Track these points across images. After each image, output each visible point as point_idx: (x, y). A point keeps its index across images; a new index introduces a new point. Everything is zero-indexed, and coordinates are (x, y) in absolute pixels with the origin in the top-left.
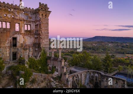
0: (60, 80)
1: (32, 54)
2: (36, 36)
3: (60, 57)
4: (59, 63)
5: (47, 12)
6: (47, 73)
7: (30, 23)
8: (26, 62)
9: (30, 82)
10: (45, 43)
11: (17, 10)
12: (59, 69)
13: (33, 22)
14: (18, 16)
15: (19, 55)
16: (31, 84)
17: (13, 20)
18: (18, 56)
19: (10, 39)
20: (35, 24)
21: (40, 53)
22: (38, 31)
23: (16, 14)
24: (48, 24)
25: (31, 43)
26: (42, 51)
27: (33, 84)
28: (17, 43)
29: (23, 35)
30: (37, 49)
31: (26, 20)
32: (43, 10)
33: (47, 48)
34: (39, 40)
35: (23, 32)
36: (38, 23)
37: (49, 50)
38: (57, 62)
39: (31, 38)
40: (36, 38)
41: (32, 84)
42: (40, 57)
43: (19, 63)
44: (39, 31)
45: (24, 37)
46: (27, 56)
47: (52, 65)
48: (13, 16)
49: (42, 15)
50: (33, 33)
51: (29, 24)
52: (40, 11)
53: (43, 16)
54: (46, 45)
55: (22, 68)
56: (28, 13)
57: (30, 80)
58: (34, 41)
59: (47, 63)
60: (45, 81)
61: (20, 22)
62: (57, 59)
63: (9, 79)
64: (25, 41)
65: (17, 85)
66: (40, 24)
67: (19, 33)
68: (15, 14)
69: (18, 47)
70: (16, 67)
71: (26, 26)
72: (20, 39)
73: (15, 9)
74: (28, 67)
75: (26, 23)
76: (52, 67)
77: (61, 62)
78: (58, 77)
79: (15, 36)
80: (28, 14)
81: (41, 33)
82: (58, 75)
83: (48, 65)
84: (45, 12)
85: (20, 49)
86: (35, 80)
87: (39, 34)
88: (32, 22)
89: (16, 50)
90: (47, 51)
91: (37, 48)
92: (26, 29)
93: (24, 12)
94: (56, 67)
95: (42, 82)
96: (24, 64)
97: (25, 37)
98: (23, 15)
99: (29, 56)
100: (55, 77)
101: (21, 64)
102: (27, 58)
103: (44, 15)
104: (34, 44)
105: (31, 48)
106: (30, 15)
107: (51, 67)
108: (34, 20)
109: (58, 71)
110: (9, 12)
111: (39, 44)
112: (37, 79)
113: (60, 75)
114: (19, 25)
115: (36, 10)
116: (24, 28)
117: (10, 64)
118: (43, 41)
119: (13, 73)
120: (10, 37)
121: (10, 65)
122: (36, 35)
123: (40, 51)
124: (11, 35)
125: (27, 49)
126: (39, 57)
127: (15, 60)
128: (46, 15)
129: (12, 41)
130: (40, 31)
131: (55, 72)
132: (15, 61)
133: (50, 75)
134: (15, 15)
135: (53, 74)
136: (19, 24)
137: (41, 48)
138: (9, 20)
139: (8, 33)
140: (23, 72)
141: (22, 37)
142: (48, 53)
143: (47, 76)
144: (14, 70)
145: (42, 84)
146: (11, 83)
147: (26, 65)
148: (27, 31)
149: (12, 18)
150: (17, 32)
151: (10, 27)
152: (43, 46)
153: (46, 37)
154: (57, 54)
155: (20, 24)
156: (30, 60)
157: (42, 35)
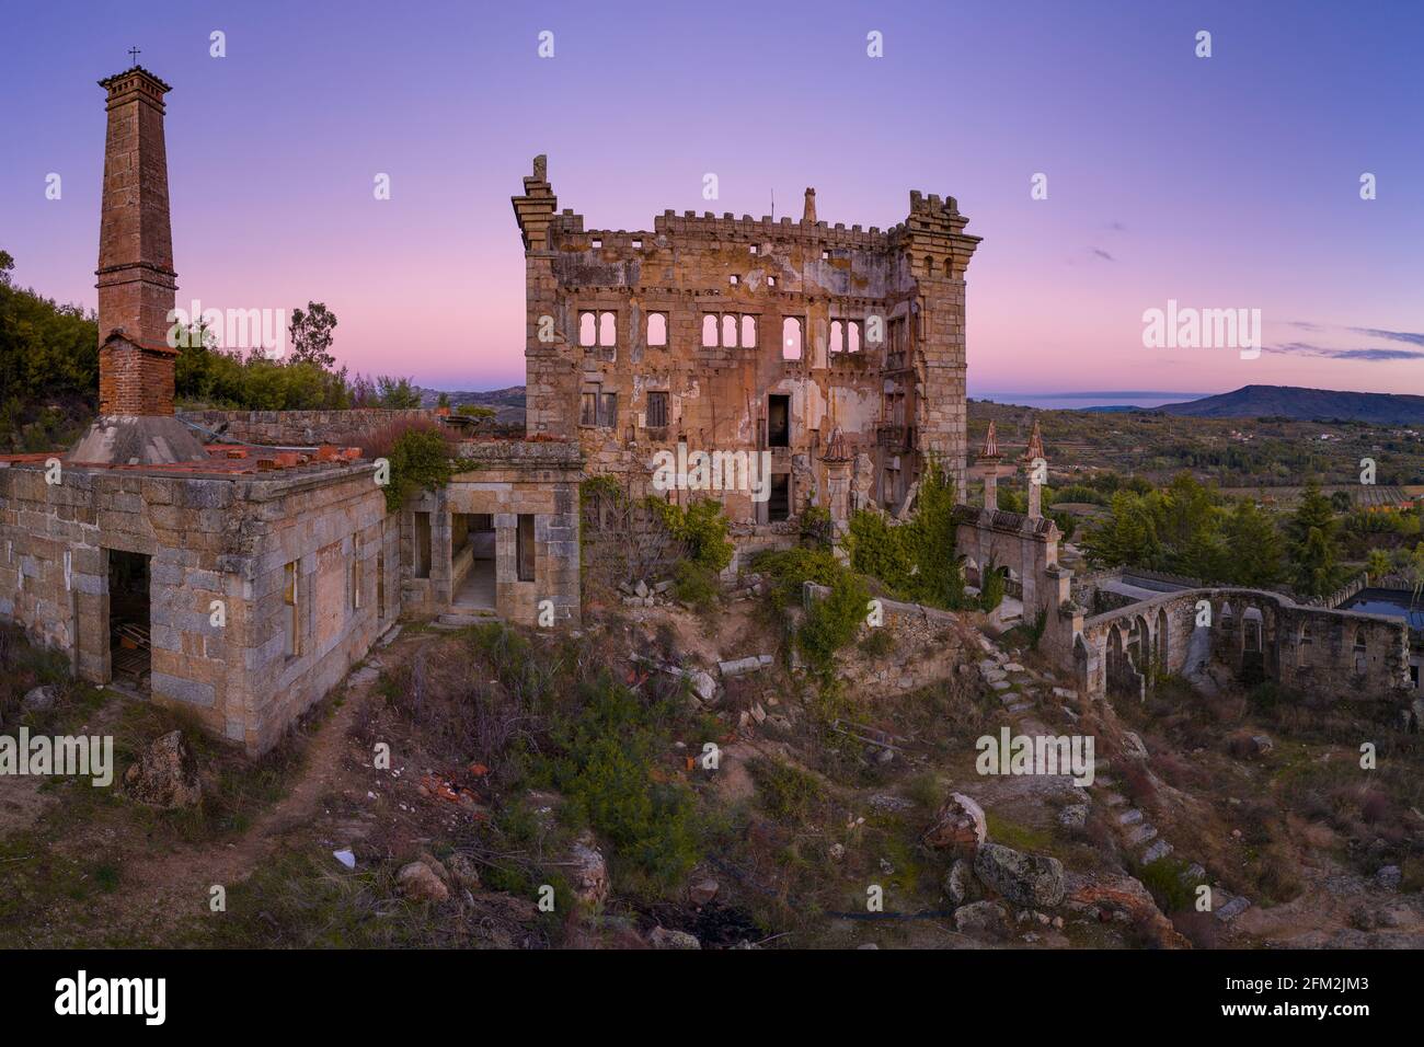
0: (1034, 648)
1: (873, 491)
2: (891, 387)
3: (1034, 513)
4: (1030, 548)
5: (955, 244)
6: (955, 607)
7: (857, 309)
8: (836, 533)
9: (861, 647)
10: (945, 427)
11: (791, 248)
12: (1029, 584)
13: (874, 304)
14: (799, 276)
15: (800, 495)
16: (863, 659)
17: (773, 300)
18: (795, 498)
19: (759, 403)
20: (887, 314)
21: (914, 485)
22: (902, 354)
23: (788, 267)
24: (959, 311)
25: (863, 425)
26: (928, 475)
27: (877, 662)
28: (792, 426)
29: (822, 381)
30: (896, 463)
31: (839, 298)
32: (933, 235)
33: (954, 455)
34: (911, 409)
35: (821, 363)
36: (902, 308)
37: (968, 465)
38: (1013, 541)
39: (864, 395)
40: (890, 396)
41: (868, 663)
42: (918, 512)
43: (804, 536)
44: (912, 353)
45: (824, 395)
46: (844, 502)
47: (985, 561)
48: (771, 282)
49: (929, 260)
50: (875, 371)
51: (853, 315)
52: (917, 239)
53: (930, 269)
54: (948, 437)
55: (819, 567)
56: (847, 256)
57: (861, 638)
58: (879, 417)
59: (954, 545)
60: (943, 649)
61: (807, 311)
62: (1018, 524)
63: (754, 616)
64: (831, 415)
65: (789, 652)
66: (916, 316)
67: (801, 368)
68: (780, 268)
69: (796, 450)
70: (787, 557)
71: (836, 326)
72: (809, 402)
73: (780, 240)
74: (846, 564)
75: (837, 315)
76: (988, 570)
77: (1039, 540)
78: (1022, 628)
79: (782, 387)
80: (848, 263)
81: (919, 365)
82: (1020, 616)
83: (963, 557)
84: (943, 242)
85: (806, 458)
86: (889, 640)
87: (910, 376)
88: (868, 308)
89: (786, 467)
90: (955, 475)
91: (897, 459)
92: (837, 346)
93: (829, 251)
94: (1007, 574)
95: (928, 653)
96: (826, 546)
97: (830, 391)
98: (820, 268)
99: (852, 500)
100: (1003, 628)
101: (813, 543)
102: (844, 510)
103: (939, 260)
104: (879, 430)
105: (864, 457)
106: (858, 267)
107: (982, 568)
108: (882, 295)
109: (1019, 597)
110: (754, 263)
111: (910, 429)
112: (895, 636)
113: (1031, 619)
114: (803, 329)
115: (893, 234)
116: (829, 342)
117: (756, 539)
118: (935, 415)
119: (770, 590)
120: (758, 393)
121: (756, 544)
122: (891, 377)
123: (917, 474)
124: (763, 381)
125: (842, 460)
126: (910, 510)
127: (784, 518)
128: (948, 262)
129: (766, 415)
130: (917, 356)
131: (1005, 598)
132: (779, 524)
133: (975, 616)
134: (780, 274)
135: (994, 613)
136: (801, 318)
137: (919, 453)
138: (754, 302)
139: (749, 370)
140: (823, 589)
141: (818, 392)
142: (962, 484)
143: (955, 623)
144: (778, 574)
145: (926, 664)
146: (763, 643)
147: (838, 552)
148: (841, 358)
149: (765, 289)
150: (791, 363)
151: (758, 342)
152: (935, 446)
153: (948, 390)
154: (1017, 496)
155: (808, 320)
156: (860, 523)
157: (926, 376)
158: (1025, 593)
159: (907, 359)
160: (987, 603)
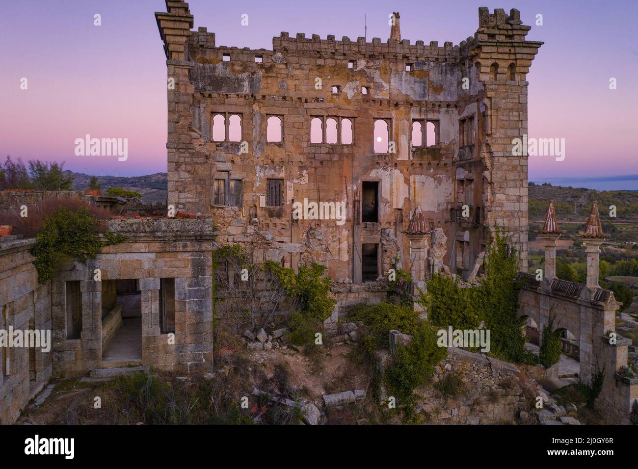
0: (590, 406)
1: (446, 259)
2: (462, 174)
3: (592, 283)
4: (587, 314)
5: (518, 50)
6: (517, 360)
7: (434, 111)
8: (416, 292)
9: (436, 386)
10: (509, 207)
11: (380, 63)
12: (586, 347)
13: (448, 106)
14: (386, 86)
15: (387, 261)
16: (437, 397)
17: (366, 106)
18: (383, 263)
19: (355, 188)
20: (459, 114)
21: (481, 255)
22: (471, 147)
23: (377, 78)
24: (522, 108)
25: (439, 205)
26: (494, 247)
27: (450, 401)
28: (381, 206)
29: (405, 170)
30: (466, 236)
31: (419, 103)
32: (499, 44)
33: (516, 230)
34: (479, 193)
35: (404, 156)
36: (472, 109)
37: (530, 239)
38: (571, 307)
39: (440, 181)
40: (462, 182)
41: (443, 401)
42: (484, 277)
43: (390, 293)
44: (480, 146)
45: (407, 181)
46: (423, 267)
47: (544, 322)
48: (364, 91)
49: (495, 66)
50: (449, 161)
51: (430, 116)
52: (485, 49)
53: (496, 74)
54: (511, 215)
55: (402, 318)
56: (426, 68)
57: (436, 379)
58: (451, 199)
59: (517, 306)
60: (506, 395)
61: (393, 114)
62: (577, 292)
63: (350, 357)
64: (412, 198)
65: (378, 388)
66: (484, 115)
67: (387, 160)
68: (371, 79)
69: (384, 225)
70: (377, 310)
71: (417, 126)
72: (394, 187)
73: (372, 57)
74: (424, 317)
75: (417, 116)
76: (547, 330)
77: (597, 308)
78: (579, 386)
79: (373, 175)
80: (427, 74)
81: (486, 155)
82: (576, 375)
83: (524, 317)
84: (507, 50)
85: (392, 231)
86: (460, 383)
87: (479, 165)
88: (443, 110)
89: (376, 238)
90: (517, 247)
91: (467, 233)
92: (417, 141)
93: (410, 65)
94: (564, 336)
95: (493, 397)
96: (408, 302)
97: (412, 178)
98: (404, 79)
99: (429, 266)
100: (560, 383)
101: (398, 299)
102: (423, 274)
103: (503, 66)
104: (452, 209)
105: (439, 231)
106: (434, 76)
107: (542, 328)
108: (455, 99)
109: (576, 358)
110: (351, 75)
111: (478, 208)
112: (465, 380)
113: (588, 380)
114: (390, 129)
115: (463, 47)
116: (410, 139)
117: (352, 295)
118: (500, 197)
119: (363, 336)
120: (354, 180)
121: (352, 299)
122: (462, 166)
123: (484, 246)
124: (358, 170)
125: (421, 234)
126: (478, 275)
127: (374, 279)
128: (512, 67)
129: (360, 197)
130: (484, 148)
131: (563, 357)
132: (371, 283)
133: (533, 369)
134: (372, 84)
135: (552, 369)
136: (388, 120)
137: (485, 229)
138: (350, 107)
139: (347, 162)
140: (406, 337)
141: (402, 179)
142: (524, 255)
143: (517, 374)
144: (369, 323)
145: (491, 407)
146: (357, 380)
147: (417, 307)
148: (421, 151)
149: (360, 97)
150: (380, 156)
151: (354, 139)
152: (500, 222)
153: (511, 176)
155: (394, 121)
156: (436, 284)
157: (492, 165)
158: (582, 355)
159: (475, 150)
160: (546, 360)
